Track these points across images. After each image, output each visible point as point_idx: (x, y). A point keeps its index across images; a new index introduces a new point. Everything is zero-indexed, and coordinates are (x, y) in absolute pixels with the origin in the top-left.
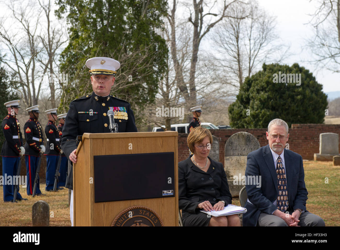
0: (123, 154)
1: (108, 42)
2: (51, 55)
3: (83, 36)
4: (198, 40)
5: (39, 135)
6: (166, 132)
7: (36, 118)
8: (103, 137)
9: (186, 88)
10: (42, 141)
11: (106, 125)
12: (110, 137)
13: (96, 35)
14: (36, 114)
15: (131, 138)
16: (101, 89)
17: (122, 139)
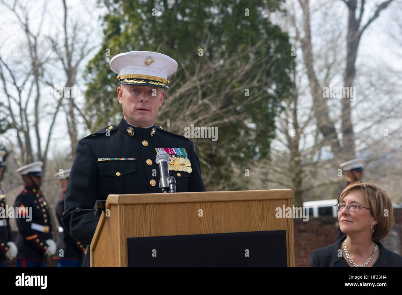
0: (184, 234)
1: (177, 41)
2: (70, 72)
3: (130, 31)
4: (357, 34)
5: (43, 219)
6: (270, 192)
7: (37, 187)
8: (145, 202)
9: (333, 130)
10: (51, 230)
11: (153, 183)
12: (158, 202)
13: (154, 28)
14: (36, 180)
15: (200, 202)
16: (142, 114)
17: (183, 205)
